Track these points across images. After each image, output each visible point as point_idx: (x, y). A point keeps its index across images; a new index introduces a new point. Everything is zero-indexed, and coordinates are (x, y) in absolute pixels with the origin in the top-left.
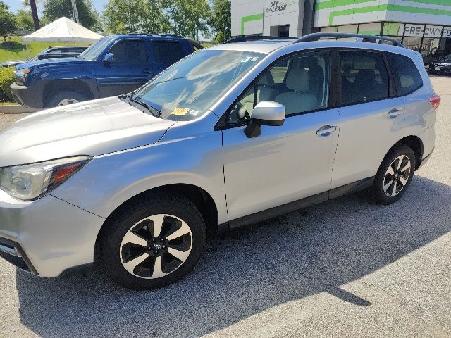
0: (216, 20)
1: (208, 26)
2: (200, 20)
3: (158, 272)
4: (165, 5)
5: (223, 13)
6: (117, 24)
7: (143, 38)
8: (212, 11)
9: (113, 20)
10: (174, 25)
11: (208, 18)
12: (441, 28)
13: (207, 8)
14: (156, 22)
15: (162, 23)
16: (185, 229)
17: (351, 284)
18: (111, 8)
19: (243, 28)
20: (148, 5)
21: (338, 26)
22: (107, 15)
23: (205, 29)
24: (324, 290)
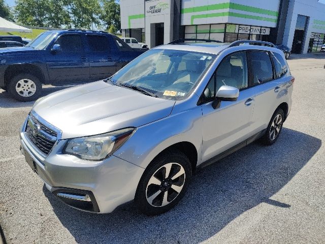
0: (106, 16)
1: (100, 21)
2: (94, 16)
3: (165, 202)
4: (66, 4)
5: (111, 11)
6: (26, 17)
7: (79, 33)
8: (102, 9)
9: (23, 13)
10: (74, 19)
11: (100, 15)
12: (260, 28)
13: (99, 7)
14: (59, 16)
15: (64, 17)
16: (182, 171)
17: (274, 195)
18: (21, 4)
19: (129, 24)
20: (52, 3)
21: (197, 25)
22: (19, 9)
23: (98, 23)
24: (261, 202)
